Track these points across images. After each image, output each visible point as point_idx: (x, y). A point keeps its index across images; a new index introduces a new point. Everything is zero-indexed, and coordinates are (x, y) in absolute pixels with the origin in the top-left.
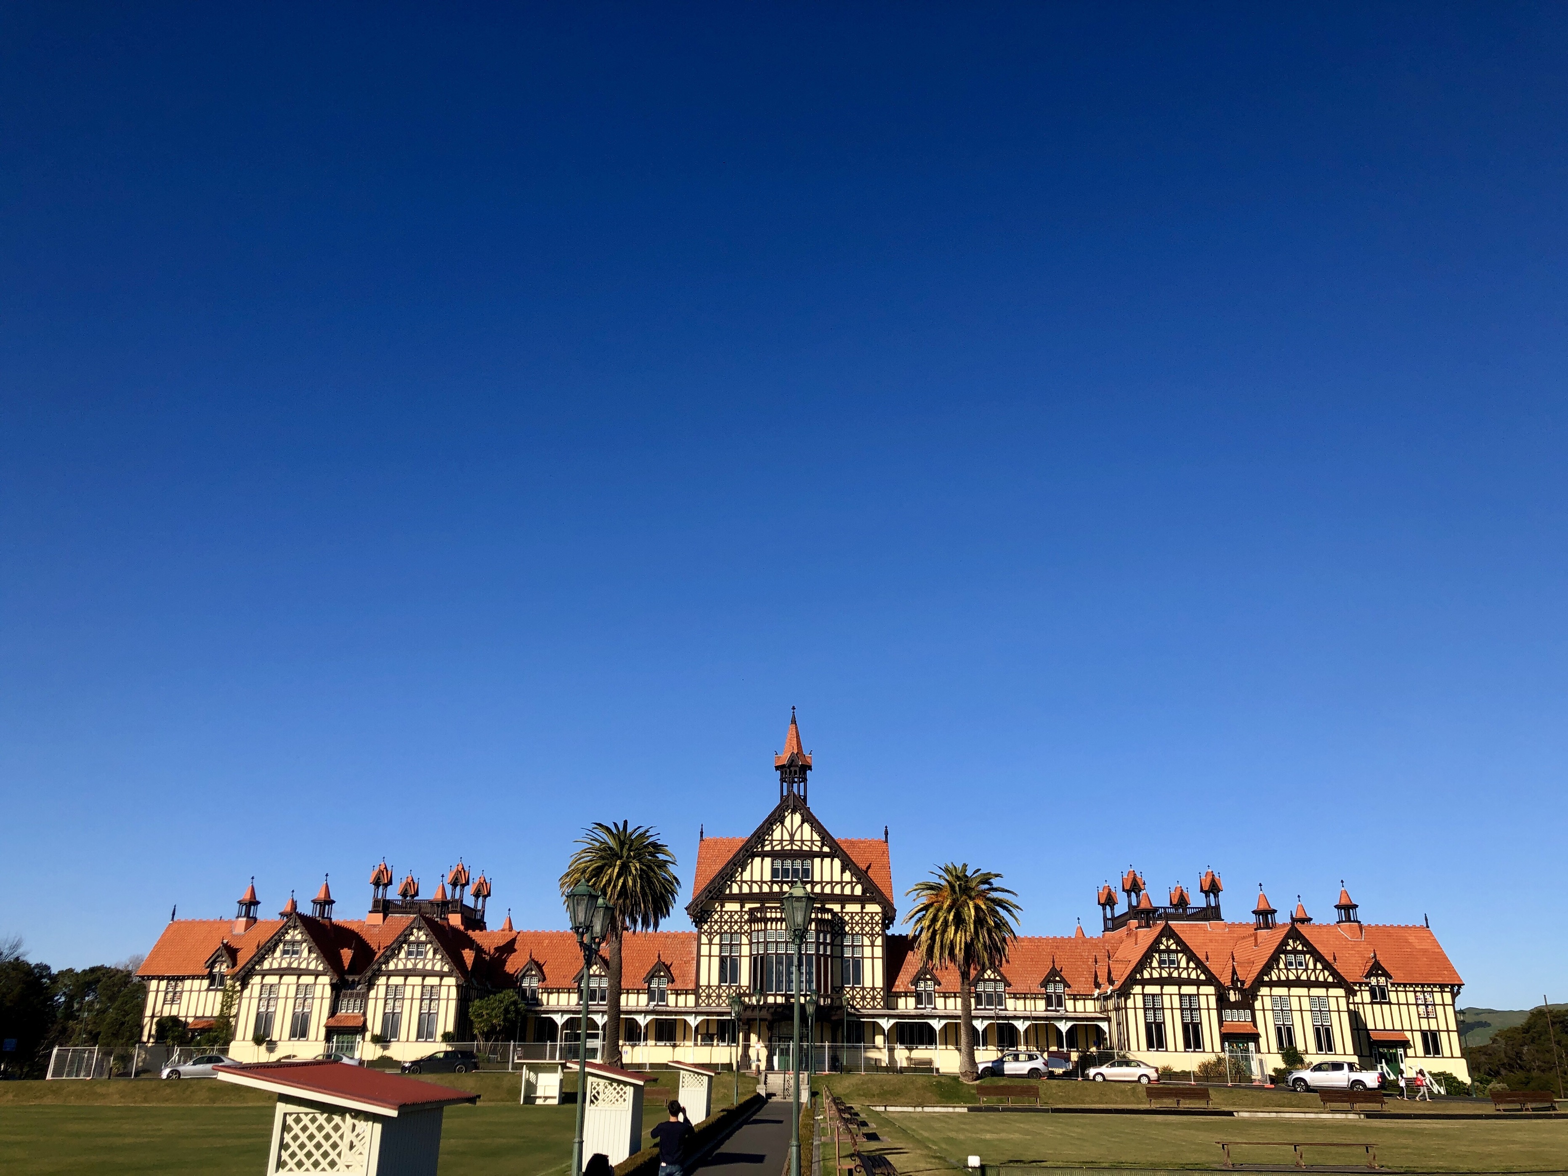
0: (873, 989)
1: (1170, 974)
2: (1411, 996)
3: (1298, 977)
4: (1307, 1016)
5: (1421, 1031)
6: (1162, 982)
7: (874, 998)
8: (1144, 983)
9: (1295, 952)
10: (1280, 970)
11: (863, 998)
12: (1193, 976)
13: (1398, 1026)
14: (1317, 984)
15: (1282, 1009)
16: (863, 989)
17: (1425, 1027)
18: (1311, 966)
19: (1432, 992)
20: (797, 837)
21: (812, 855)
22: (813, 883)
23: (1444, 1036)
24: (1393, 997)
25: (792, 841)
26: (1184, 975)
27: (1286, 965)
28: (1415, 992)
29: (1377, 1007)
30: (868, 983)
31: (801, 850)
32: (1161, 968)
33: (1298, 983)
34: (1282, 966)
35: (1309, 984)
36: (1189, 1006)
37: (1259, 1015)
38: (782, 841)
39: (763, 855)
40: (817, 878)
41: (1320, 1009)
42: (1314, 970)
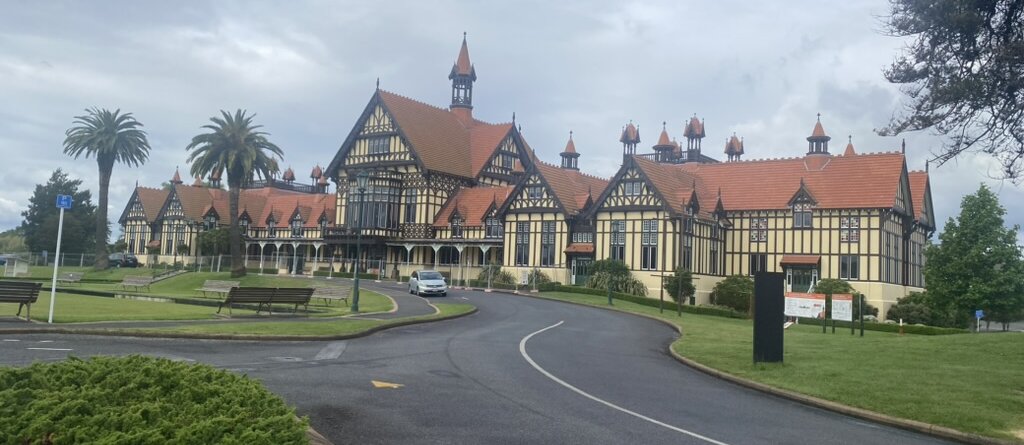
0: (420, 224)
1: (535, 204)
2: (835, 223)
3: (632, 203)
4: (638, 237)
5: (839, 254)
6: (529, 212)
7: (420, 231)
8: (517, 213)
9: (633, 181)
10: (618, 197)
11: (414, 230)
12: (551, 205)
13: (816, 250)
14: (648, 209)
15: (617, 232)
16: (415, 225)
17: (844, 249)
18: (645, 192)
19: (858, 218)
20: (382, 123)
21: (389, 135)
22: (389, 154)
23: (863, 261)
24: (816, 223)
25: (379, 126)
26: (545, 205)
27: (624, 192)
28: (840, 217)
29: (798, 233)
30: (417, 221)
31: (384, 131)
32: (529, 200)
33: (632, 208)
34: (620, 193)
35: (642, 209)
36: (548, 231)
37: (599, 237)
38: (374, 126)
39: (365, 138)
40: (392, 150)
41: (649, 232)
42: (646, 196)
